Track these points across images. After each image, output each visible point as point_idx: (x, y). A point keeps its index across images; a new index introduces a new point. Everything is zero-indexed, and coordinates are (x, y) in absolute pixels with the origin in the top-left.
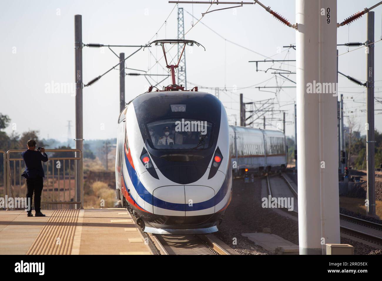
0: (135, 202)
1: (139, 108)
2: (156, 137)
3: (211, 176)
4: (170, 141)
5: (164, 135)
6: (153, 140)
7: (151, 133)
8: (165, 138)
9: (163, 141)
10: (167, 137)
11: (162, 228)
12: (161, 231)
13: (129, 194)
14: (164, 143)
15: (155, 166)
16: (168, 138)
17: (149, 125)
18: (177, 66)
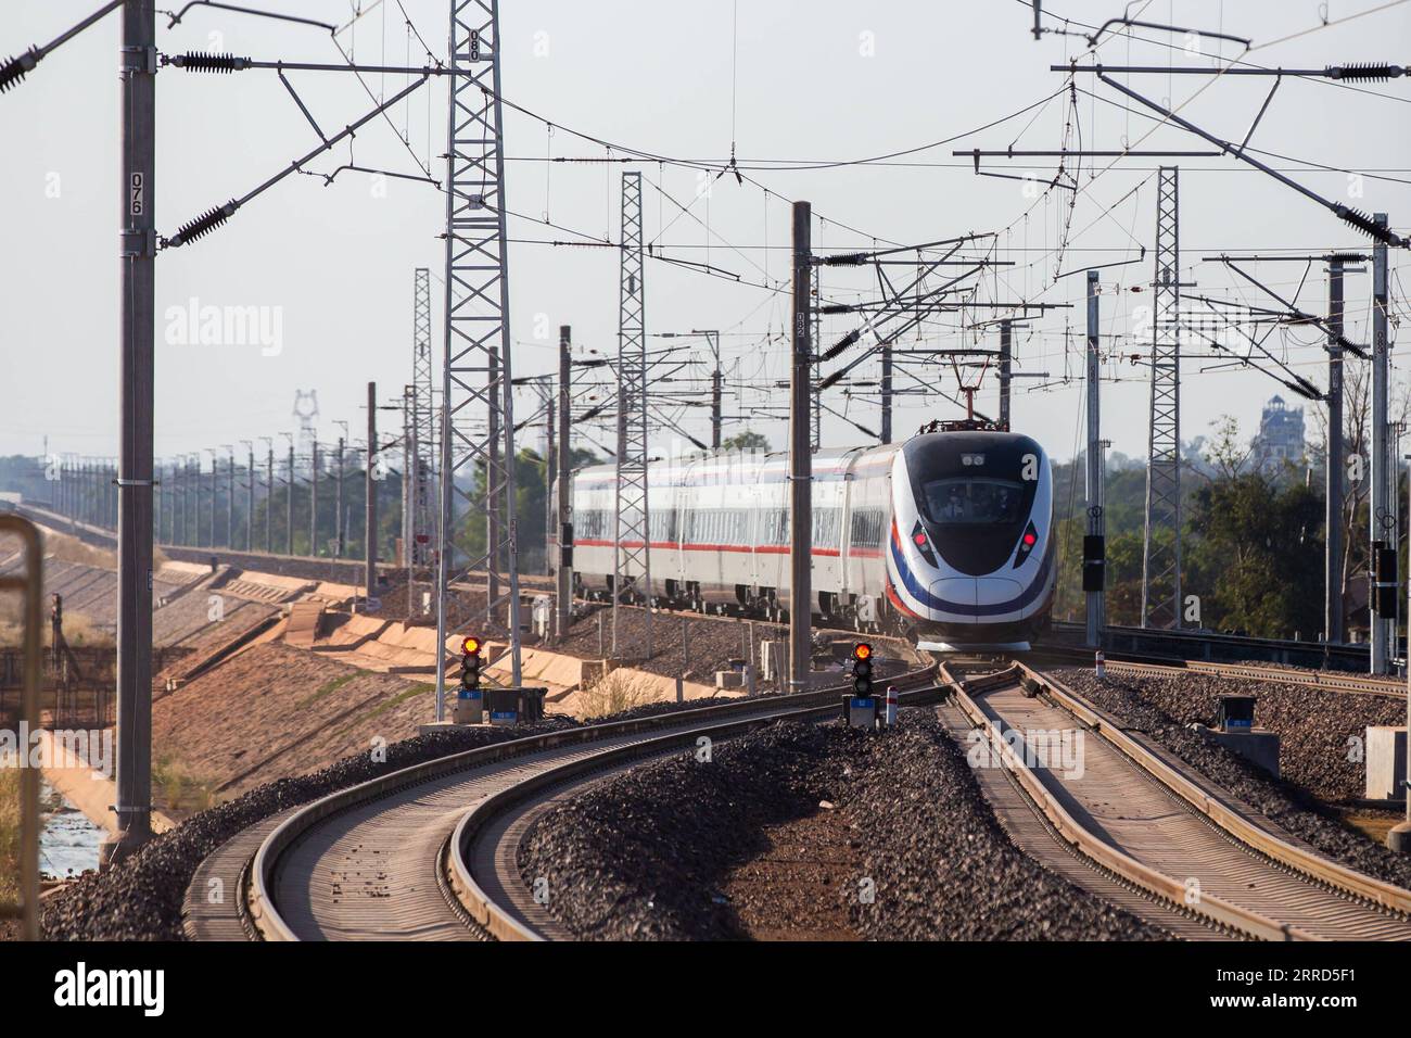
0: (902, 604)
1: (912, 460)
2: (936, 504)
3: (1017, 564)
4: (958, 510)
5: (949, 501)
6: (932, 507)
7: (929, 498)
8: (950, 506)
9: (947, 510)
10: (953, 504)
11: (946, 643)
12: (943, 647)
13: (895, 592)
14: (949, 514)
15: (934, 549)
16: (956, 506)
17: (927, 486)
18: (976, 389)
